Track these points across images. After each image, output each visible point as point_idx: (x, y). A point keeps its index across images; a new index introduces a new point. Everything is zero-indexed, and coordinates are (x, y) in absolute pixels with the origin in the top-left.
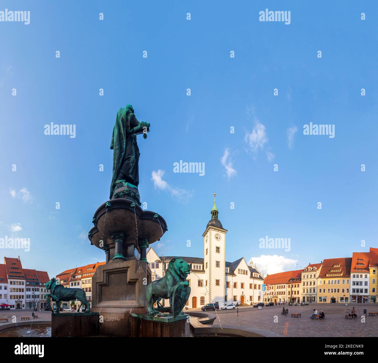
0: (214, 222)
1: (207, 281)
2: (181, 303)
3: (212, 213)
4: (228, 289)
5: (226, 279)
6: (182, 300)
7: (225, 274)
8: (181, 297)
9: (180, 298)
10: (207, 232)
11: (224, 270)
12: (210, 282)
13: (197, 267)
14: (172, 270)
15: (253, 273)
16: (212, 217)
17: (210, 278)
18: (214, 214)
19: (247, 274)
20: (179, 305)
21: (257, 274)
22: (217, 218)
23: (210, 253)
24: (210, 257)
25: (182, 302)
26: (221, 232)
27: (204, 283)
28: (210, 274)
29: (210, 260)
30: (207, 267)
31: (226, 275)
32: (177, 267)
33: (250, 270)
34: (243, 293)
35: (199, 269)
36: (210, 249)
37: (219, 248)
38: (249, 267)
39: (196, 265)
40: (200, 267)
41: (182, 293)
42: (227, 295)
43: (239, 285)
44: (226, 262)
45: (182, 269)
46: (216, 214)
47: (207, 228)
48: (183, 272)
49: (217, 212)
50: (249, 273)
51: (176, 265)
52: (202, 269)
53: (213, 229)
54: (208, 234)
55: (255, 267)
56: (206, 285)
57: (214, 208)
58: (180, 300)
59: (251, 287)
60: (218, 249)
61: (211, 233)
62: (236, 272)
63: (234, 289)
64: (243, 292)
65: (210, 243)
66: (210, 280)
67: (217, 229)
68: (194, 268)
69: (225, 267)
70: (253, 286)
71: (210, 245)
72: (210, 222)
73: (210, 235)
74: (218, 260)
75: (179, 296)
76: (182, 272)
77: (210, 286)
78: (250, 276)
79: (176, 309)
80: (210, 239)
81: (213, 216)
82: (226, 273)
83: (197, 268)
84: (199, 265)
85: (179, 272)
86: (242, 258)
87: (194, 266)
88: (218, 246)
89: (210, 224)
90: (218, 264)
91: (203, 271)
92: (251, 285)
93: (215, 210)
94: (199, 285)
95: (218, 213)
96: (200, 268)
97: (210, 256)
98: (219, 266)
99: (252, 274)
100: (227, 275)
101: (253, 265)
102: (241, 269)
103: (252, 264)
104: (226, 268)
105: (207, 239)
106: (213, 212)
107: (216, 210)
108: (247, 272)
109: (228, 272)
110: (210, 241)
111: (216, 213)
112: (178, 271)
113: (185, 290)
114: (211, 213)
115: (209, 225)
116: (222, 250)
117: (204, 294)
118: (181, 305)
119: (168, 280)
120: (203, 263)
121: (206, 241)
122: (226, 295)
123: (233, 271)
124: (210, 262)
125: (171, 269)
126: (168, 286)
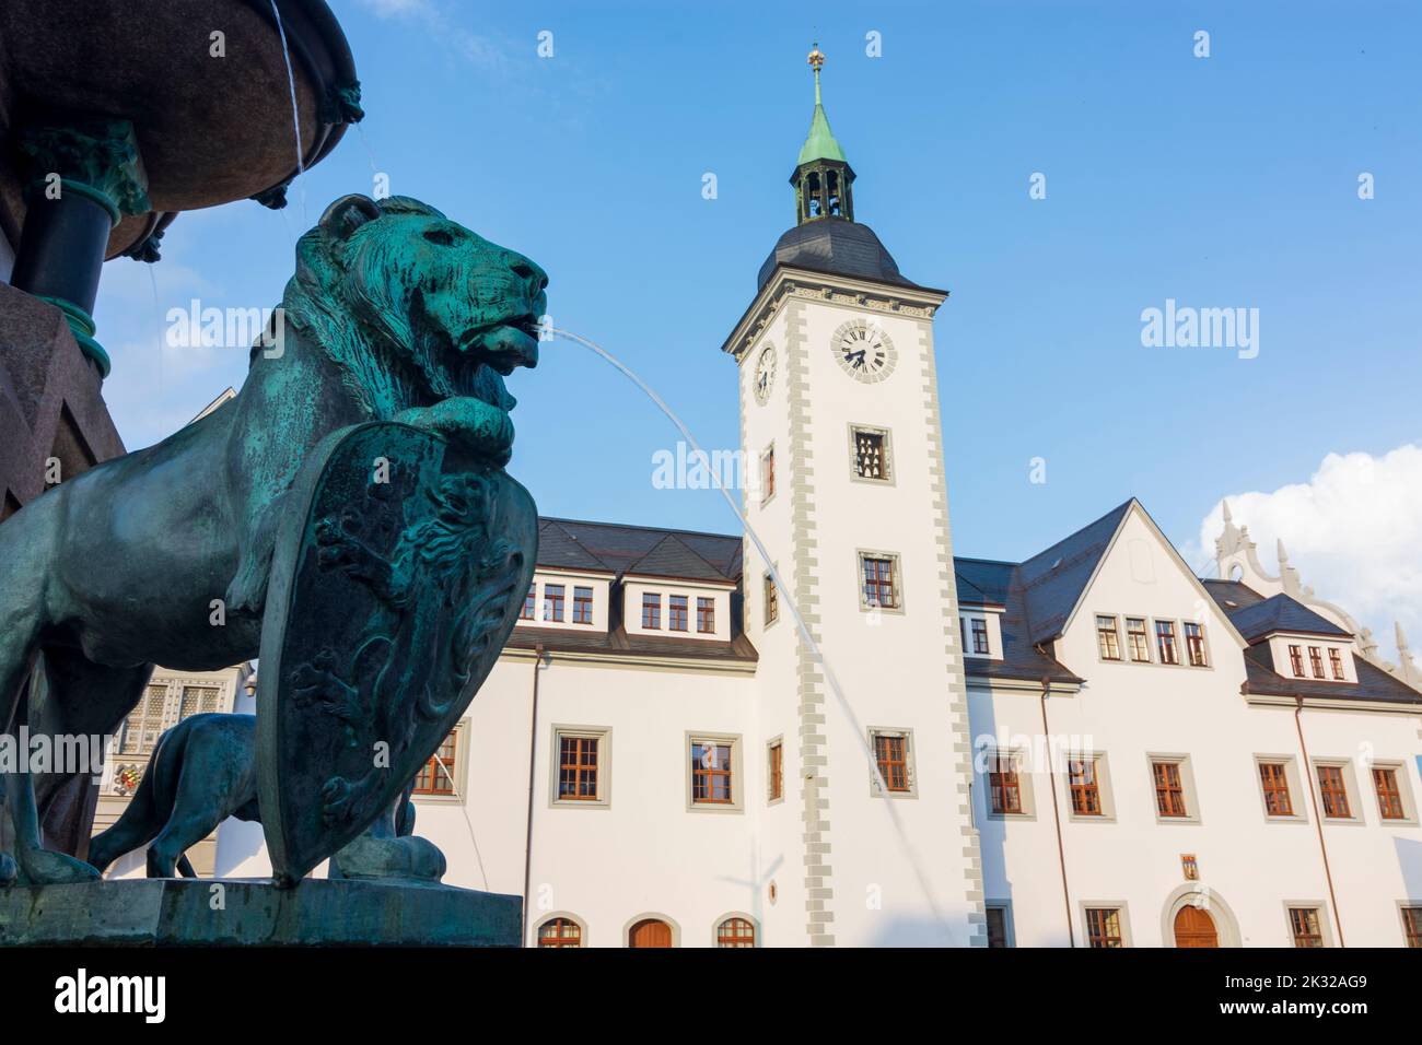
0: (822, 245)
1: (776, 751)
2: (398, 667)
3: (804, 179)
4: (1011, 824)
5: (979, 722)
6: (402, 615)
7: (958, 677)
8: (400, 576)
9: (375, 582)
10: (764, 315)
11: (947, 631)
12: (813, 761)
13: (679, 607)
14: (329, 302)
15: (1280, 646)
16: (803, 210)
17: (811, 718)
18: (813, 183)
19: (1198, 662)
20: (356, 682)
21: (1324, 646)
22: (850, 212)
23: (801, 488)
24: (803, 525)
25: (405, 642)
26: (887, 306)
27: (751, 773)
28: (809, 679)
29: (803, 543)
30: (771, 616)
31: (969, 687)
32: (388, 278)
33: (1235, 615)
34: (1192, 876)
35: (692, 632)
36: (800, 453)
37: (877, 440)
38: (1209, 585)
39: (666, 591)
40: (706, 609)
41: (411, 532)
42: (1010, 901)
43: (1130, 789)
44: (957, 561)
45: (442, 305)
46: (832, 185)
47: (762, 290)
48: (456, 332)
49: (840, 172)
50: (1226, 646)
51: (380, 250)
52: (722, 631)
53: (820, 295)
54: (776, 332)
55: (1287, 572)
56: (776, 791)
57: (819, 146)
58: (376, 618)
59: (1276, 799)
60: (870, 449)
61: (795, 323)
62: (1075, 646)
63: (1081, 831)
64: (1189, 861)
65: (797, 402)
66: (812, 739)
67: (851, 293)
68: (651, 619)
69: (951, 602)
70: (1303, 789)
71: (798, 420)
72: (785, 240)
73: (794, 337)
74: (879, 549)
75: (364, 558)
76: (442, 335)
77: (815, 805)
78: (1244, 677)
79: (305, 739)
80: (796, 370)
81: (808, 199)
82: (968, 662)
83: (679, 622)
84: (693, 594)
85: (400, 328)
86: (1119, 513)
87: (651, 605)
88: (870, 424)
89: (786, 254)
90: (879, 578)
91: (739, 650)
92: (1272, 774)
93: (823, 161)
94: (699, 792)
95: (850, 176)
96: (706, 625)
97: (802, 507)
98: (893, 594)
99: (1258, 658)
100: (989, 688)
101: (1254, 565)
102: (1121, 610)
103: (1241, 556)
104: (968, 617)
105: (766, 368)
106: (813, 177)
107: (835, 156)
108: (1195, 636)
109: (996, 652)
110: (797, 387)
111: (832, 177)
112: (388, 318)
113: (459, 502)
114: (795, 180)
115: (782, 264)
116: (911, 451)
117: (757, 889)
118: (385, 693)
119: (264, 415)
120: (738, 579)
121: (761, 385)
122: (998, 896)
123: (1048, 643)
124: (804, 561)
125: (316, 300)
126: (257, 474)
